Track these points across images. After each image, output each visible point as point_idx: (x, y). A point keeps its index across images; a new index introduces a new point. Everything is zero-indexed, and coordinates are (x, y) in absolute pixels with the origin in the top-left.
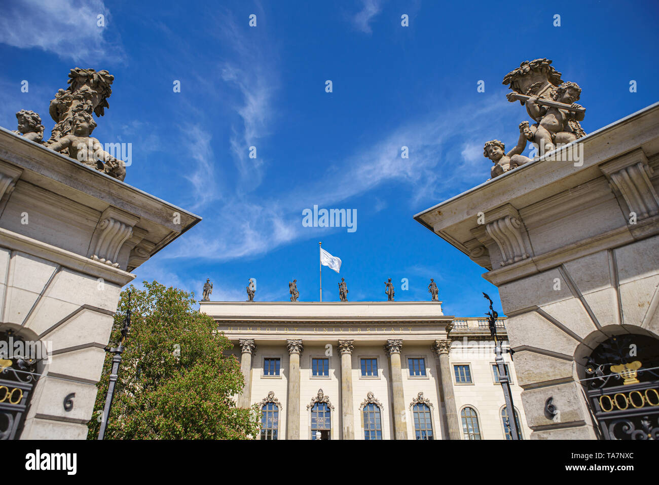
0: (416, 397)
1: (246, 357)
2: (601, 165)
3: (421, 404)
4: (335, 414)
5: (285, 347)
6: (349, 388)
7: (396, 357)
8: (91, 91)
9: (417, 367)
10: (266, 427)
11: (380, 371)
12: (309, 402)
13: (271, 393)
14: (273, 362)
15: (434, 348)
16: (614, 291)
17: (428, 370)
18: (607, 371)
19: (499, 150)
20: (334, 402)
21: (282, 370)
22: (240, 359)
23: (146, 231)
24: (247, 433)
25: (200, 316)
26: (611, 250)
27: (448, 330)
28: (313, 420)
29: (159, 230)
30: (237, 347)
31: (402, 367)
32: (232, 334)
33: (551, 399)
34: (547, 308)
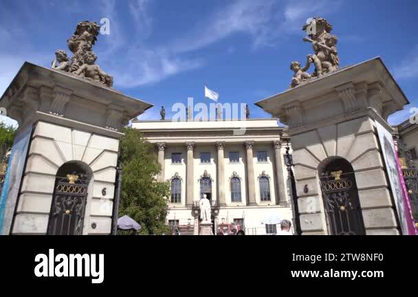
0: (261, 173)
1: (161, 153)
2: (336, 87)
3: (264, 177)
4: (214, 184)
5: (184, 147)
6: (222, 169)
7: (250, 151)
8: (89, 35)
9: (261, 157)
10: (174, 193)
11: (240, 159)
12: (199, 178)
13: (176, 173)
14: (177, 155)
15: (272, 145)
16: (335, 143)
17: (268, 158)
18: (329, 174)
19: (297, 67)
20: (213, 177)
21: (182, 160)
22: (157, 154)
23: (127, 112)
24: (164, 196)
25: (132, 130)
26: (337, 124)
27: (281, 135)
28: (201, 188)
29: (133, 110)
30: (156, 147)
31: (254, 157)
32: (153, 140)
33: (306, 186)
34: (309, 148)
